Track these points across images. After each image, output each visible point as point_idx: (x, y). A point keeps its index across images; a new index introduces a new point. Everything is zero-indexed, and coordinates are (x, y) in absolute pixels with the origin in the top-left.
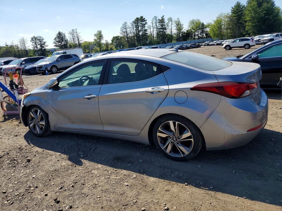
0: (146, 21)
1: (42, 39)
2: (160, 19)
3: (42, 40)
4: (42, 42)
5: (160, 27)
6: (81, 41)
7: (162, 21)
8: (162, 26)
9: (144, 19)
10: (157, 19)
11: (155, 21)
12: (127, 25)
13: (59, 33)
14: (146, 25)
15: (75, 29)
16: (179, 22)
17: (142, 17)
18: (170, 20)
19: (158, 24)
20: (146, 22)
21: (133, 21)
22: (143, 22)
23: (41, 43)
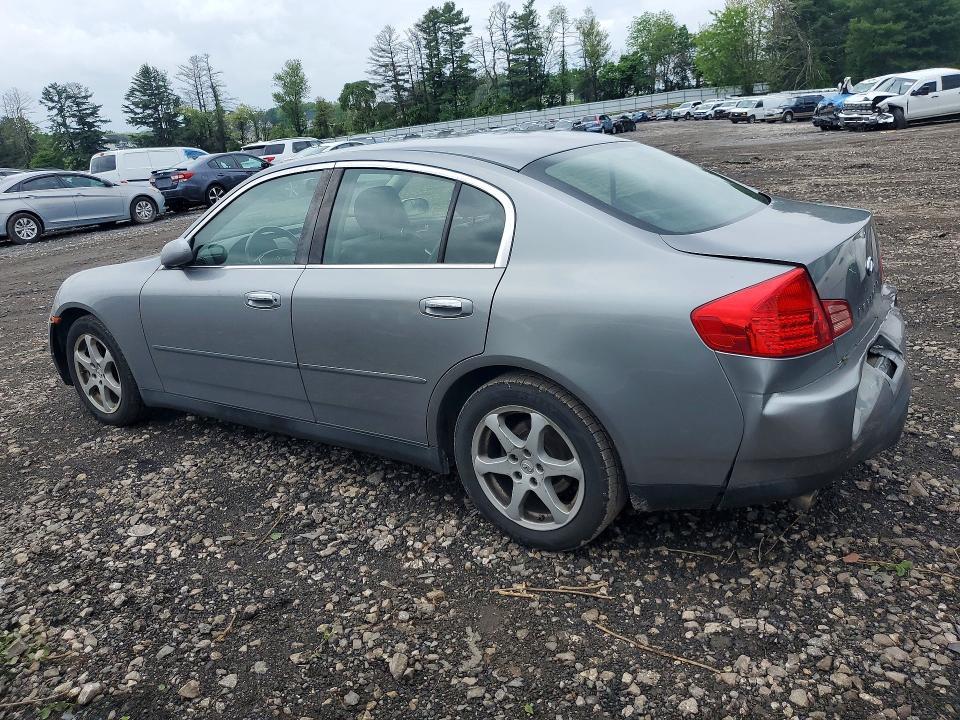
0: (466, 21)
1: (83, 94)
2: (521, 12)
3: (86, 97)
4: (84, 107)
5: (517, 46)
7: (526, 21)
8: (527, 39)
9: (460, 13)
10: (510, 13)
11: (499, 22)
12: (393, 37)
13: (146, 72)
14: (464, 39)
15: (200, 54)
16: (592, 25)
17: (449, 8)
18: (559, 15)
19: (511, 34)
20: (467, 25)
21: (416, 21)
22: (455, 28)
23: (79, 111)
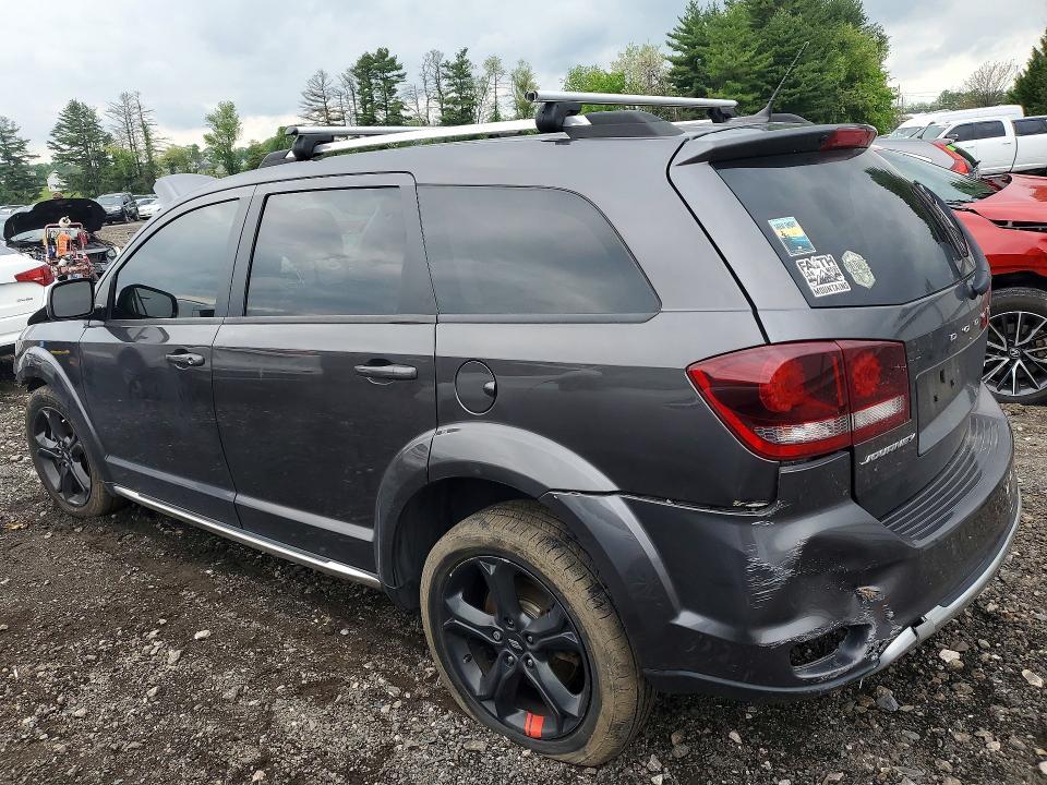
0: (401, 68)
1: (10, 128)
2: (453, 60)
3: (12, 131)
4: (11, 141)
5: (450, 96)
6: (157, 140)
7: (460, 70)
8: (460, 89)
9: (393, 61)
10: (443, 62)
11: (433, 71)
12: (326, 82)
13: (74, 108)
14: (397, 86)
15: (130, 92)
16: (527, 75)
17: (382, 54)
18: (493, 66)
19: (444, 83)
20: (401, 72)
21: (350, 66)
22: (389, 75)
23: (5, 146)
